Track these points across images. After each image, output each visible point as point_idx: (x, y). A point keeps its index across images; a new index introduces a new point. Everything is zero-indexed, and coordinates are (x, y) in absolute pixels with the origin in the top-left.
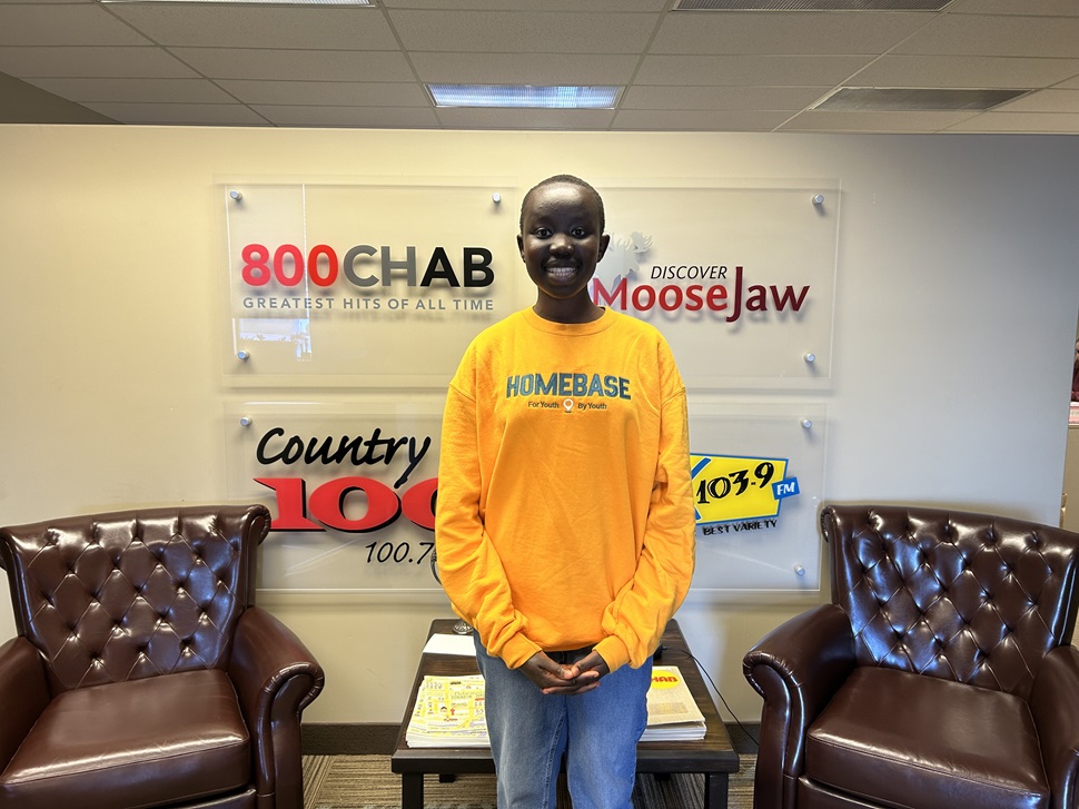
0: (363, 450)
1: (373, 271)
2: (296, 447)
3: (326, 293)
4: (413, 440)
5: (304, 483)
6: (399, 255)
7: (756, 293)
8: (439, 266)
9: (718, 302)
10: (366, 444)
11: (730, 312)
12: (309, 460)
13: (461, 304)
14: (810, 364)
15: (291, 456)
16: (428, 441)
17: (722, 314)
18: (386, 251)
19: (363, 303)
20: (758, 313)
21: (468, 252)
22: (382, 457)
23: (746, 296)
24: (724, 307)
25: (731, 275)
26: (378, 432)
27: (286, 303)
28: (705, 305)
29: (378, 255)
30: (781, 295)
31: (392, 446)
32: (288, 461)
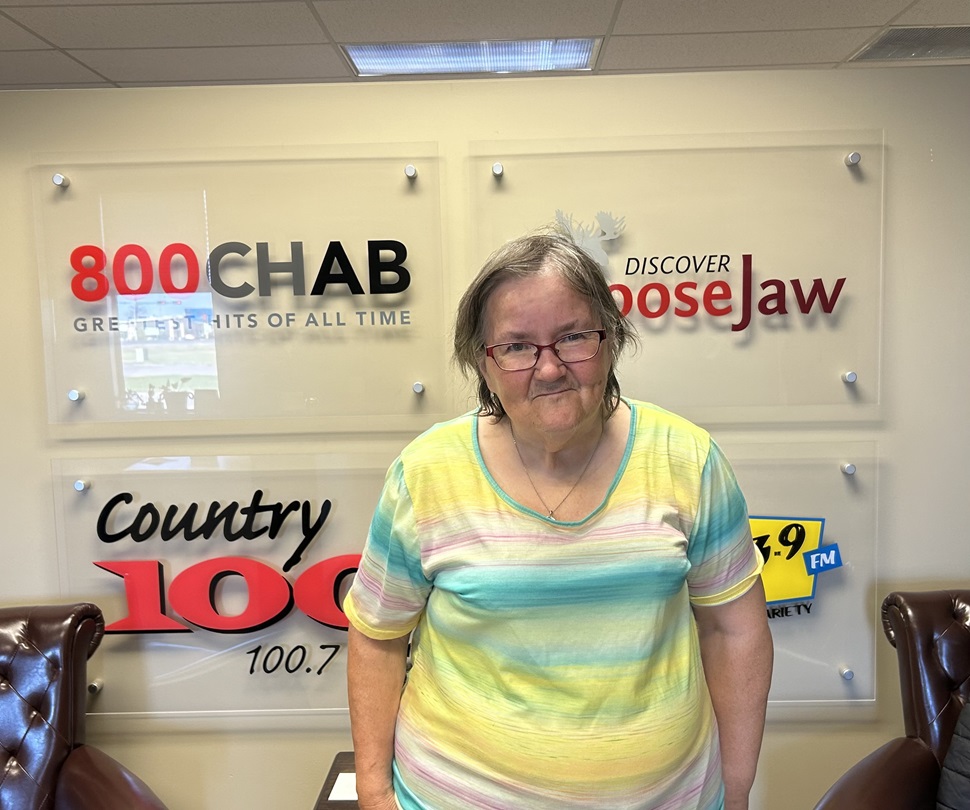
0: (240, 519)
1: (248, 276)
2: (149, 518)
4: (307, 505)
5: (161, 567)
6: (281, 254)
7: (772, 290)
8: (336, 268)
9: (719, 305)
10: (244, 511)
11: (737, 318)
12: (167, 535)
13: (367, 318)
14: (851, 385)
15: (143, 530)
16: (327, 506)
17: (725, 320)
18: (263, 249)
19: (233, 321)
20: (776, 318)
21: (375, 247)
22: (265, 529)
23: (759, 294)
24: (728, 311)
25: (736, 266)
26: (258, 495)
28: (702, 310)
29: (253, 255)
30: (806, 292)
31: (279, 513)
32: (138, 538)
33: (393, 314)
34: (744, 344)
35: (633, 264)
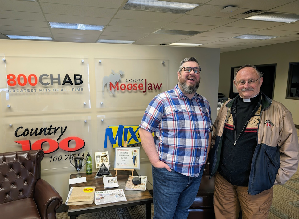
0: (47, 131)
2: (27, 131)
3: (34, 88)
4: (62, 127)
5: (30, 141)
6: (55, 76)
7: (150, 85)
8: (67, 80)
9: (141, 88)
10: (48, 129)
11: (144, 90)
12: (31, 135)
13: (74, 90)
15: (25, 134)
16: (66, 127)
17: (142, 91)
18: (51, 76)
19: (45, 90)
20: (150, 90)
22: (53, 132)
23: (148, 86)
24: (142, 89)
25: (144, 81)
26: (51, 126)
27: (22, 91)
28: (138, 89)
29: (49, 77)
30: (156, 86)
31: (56, 129)
32: (24, 136)
33: (79, 89)
34: (145, 95)
35: (126, 80)
